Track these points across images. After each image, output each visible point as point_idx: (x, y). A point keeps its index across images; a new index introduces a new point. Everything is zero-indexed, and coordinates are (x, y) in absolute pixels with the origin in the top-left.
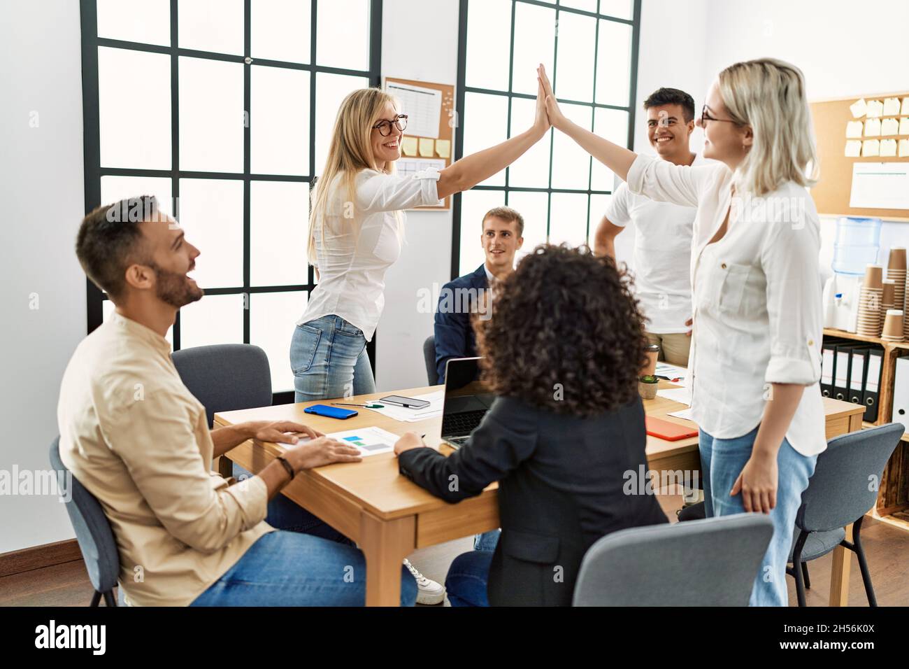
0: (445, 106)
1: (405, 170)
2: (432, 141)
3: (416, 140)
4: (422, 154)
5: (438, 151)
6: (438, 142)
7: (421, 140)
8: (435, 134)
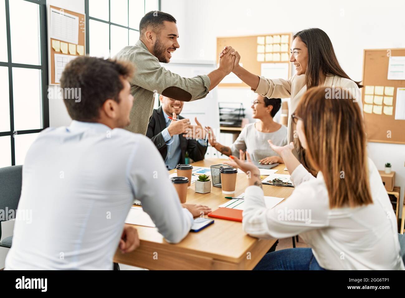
0: (81, 26)
1: (62, 62)
2: (75, 46)
3: (67, 44)
4: (71, 53)
5: (78, 52)
6: (78, 46)
7: (69, 44)
8: (77, 42)
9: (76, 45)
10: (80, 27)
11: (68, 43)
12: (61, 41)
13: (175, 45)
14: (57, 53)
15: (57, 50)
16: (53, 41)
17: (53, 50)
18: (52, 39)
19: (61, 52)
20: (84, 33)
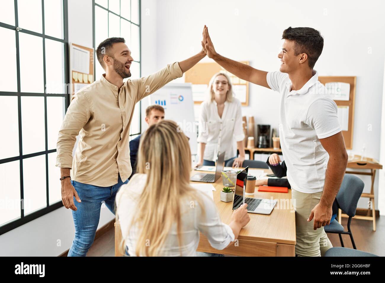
4: (85, 82)
5: (89, 80)
8: (88, 72)
9: (88, 75)
10: (90, 59)
11: (83, 74)
12: (78, 72)
13: (130, 60)
14: (76, 82)
15: (76, 80)
16: (74, 73)
17: (74, 80)
18: (73, 71)
19: (78, 82)
20: (93, 64)
